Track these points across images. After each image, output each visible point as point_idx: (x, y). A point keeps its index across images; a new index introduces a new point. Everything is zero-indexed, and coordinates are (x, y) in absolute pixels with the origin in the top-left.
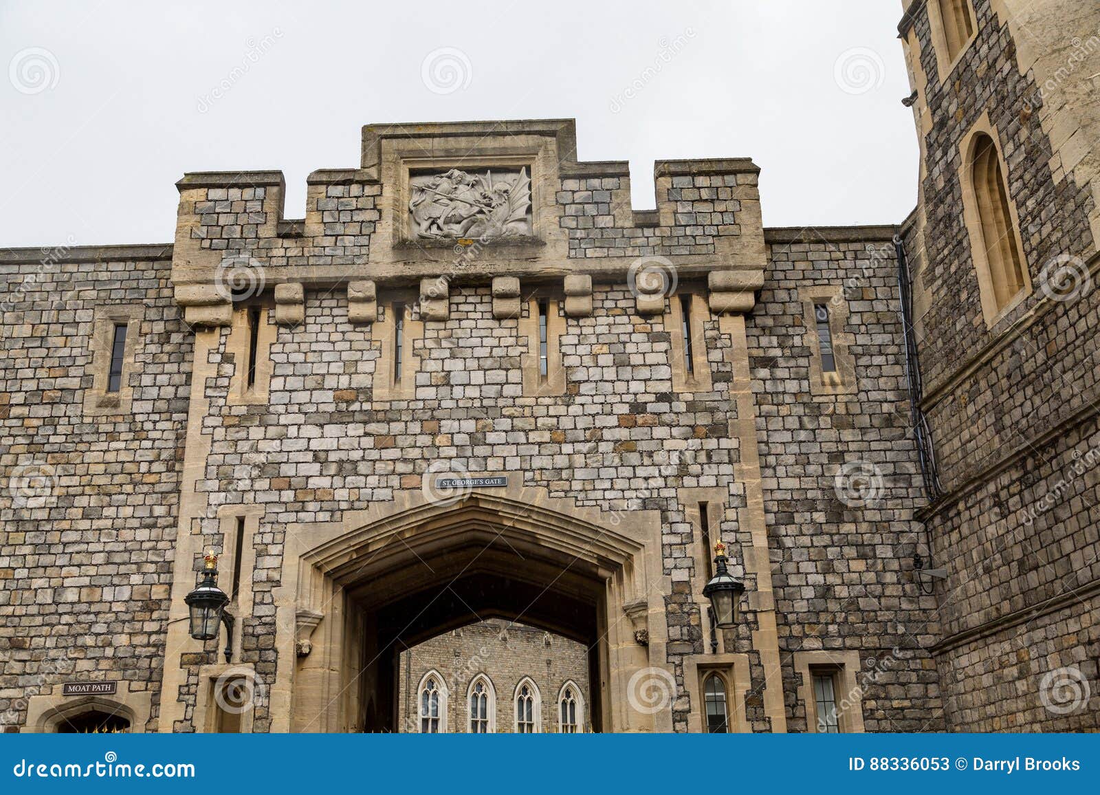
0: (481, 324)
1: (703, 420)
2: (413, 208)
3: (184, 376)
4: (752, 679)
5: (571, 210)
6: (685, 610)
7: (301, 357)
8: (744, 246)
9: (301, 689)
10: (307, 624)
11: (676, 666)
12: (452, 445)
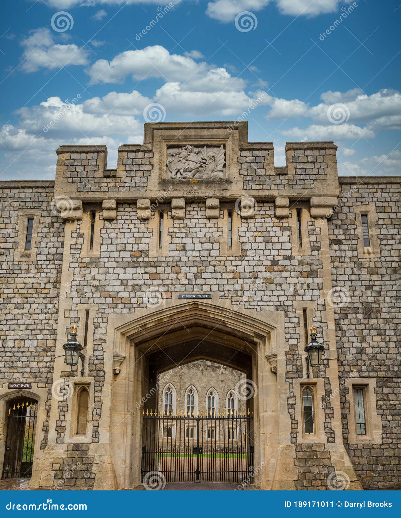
0: (200, 221)
1: (306, 269)
2: (168, 164)
3: (60, 243)
4: (325, 390)
5: (245, 166)
6: (295, 358)
7: (115, 235)
8: (328, 185)
9: (116, 389)
10: (118, 360)
11: (290, 383)
12: (186, 279)
